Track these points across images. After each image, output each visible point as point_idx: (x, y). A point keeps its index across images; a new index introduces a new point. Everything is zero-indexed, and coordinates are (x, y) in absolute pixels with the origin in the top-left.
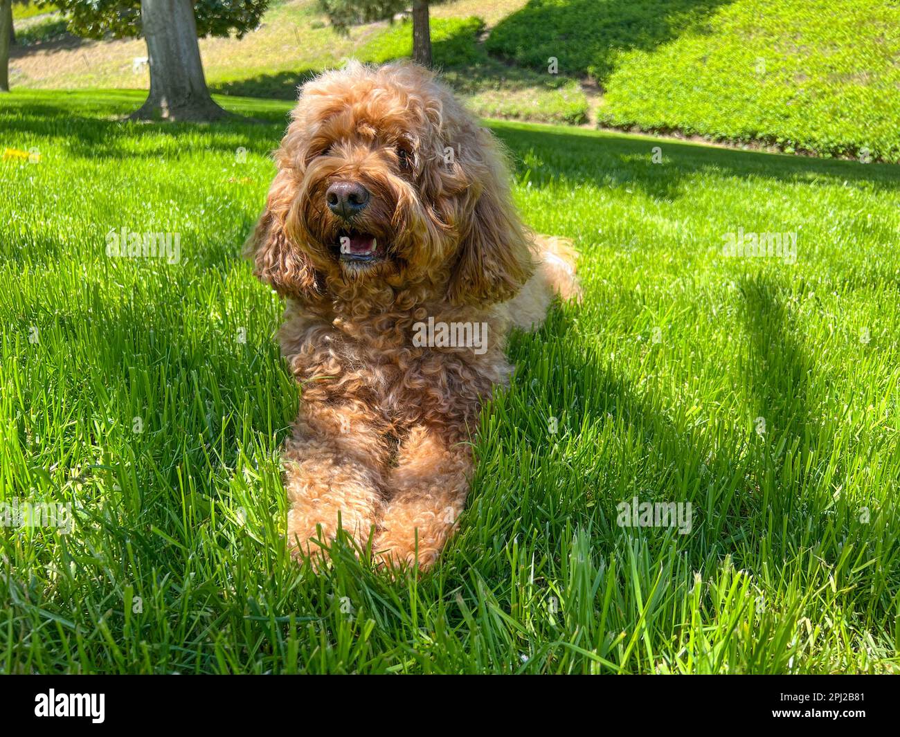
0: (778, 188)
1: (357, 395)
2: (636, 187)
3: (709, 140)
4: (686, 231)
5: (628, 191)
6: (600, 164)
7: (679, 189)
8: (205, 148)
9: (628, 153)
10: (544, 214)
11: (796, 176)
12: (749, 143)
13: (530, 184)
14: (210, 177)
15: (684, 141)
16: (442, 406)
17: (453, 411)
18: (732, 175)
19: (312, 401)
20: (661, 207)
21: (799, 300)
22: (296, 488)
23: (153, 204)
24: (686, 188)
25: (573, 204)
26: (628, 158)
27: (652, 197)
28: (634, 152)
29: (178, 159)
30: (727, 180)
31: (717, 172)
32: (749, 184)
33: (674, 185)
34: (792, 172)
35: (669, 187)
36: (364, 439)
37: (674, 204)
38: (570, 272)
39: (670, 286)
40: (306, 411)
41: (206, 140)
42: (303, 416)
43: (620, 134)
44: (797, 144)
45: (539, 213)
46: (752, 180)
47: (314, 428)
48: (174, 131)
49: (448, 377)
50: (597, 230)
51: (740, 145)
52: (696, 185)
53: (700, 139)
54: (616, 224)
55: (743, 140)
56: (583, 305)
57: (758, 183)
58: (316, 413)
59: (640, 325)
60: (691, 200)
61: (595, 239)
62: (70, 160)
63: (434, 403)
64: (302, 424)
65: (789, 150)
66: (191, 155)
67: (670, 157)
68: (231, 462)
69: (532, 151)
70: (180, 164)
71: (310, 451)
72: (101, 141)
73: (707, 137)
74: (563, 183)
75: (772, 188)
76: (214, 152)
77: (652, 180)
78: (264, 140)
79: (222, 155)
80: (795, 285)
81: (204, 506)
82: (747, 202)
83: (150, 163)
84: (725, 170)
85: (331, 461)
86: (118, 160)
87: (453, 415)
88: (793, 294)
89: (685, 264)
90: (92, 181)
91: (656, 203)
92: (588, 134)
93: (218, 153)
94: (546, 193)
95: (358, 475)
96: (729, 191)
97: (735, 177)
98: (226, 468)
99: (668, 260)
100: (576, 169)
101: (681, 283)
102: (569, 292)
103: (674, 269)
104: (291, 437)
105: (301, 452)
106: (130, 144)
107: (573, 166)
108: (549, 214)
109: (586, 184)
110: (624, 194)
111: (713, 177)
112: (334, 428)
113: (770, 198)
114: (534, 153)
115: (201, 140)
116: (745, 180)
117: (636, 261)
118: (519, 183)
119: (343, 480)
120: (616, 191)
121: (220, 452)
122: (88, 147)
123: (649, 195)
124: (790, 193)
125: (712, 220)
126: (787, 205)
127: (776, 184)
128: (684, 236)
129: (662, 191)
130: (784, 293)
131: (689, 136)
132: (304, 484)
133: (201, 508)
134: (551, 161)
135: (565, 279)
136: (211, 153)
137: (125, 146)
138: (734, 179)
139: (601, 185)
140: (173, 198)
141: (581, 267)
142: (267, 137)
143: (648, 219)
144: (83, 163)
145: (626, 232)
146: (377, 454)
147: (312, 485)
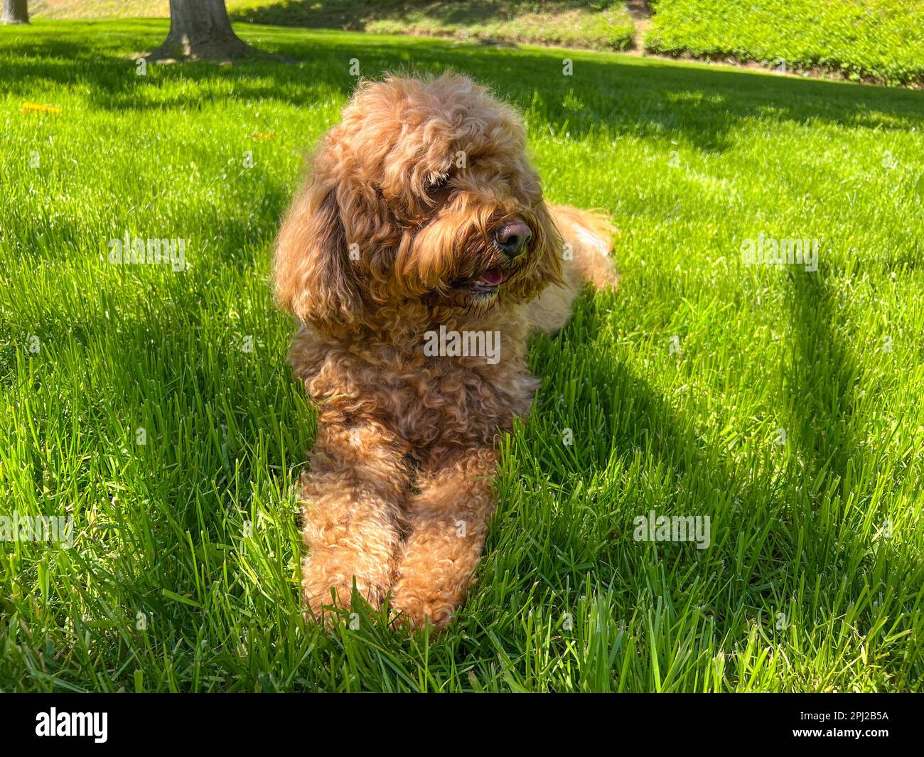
0: (838, 135)
1: (376, 417)
2: (682, 138)
3: (766, 66)
4: (734, 192)
5: (673, 142)
6: (644, 105)
7: (729, 138)
8: (228, 95)
9: (674, 90)
10: (582, 172)
11: (858, 117)
12: (810, 69)
13: (568, 135)
14: (232, 134)
15: (739, 68)
16: (461, 426)
17: (472, 431)
18: (788, 117)
19: (330, 424)
20: (708, 162)
21: (853, 283)
22: (311, 531)
23: (174, 167)
24: (736, 135)
25: (614, 159)
26: (674, 97)
27: (699, 149)
28: (683, 89)
29: (200, 108)
30: (783, 124)
31: (771, 115)
32: (806, 129)
33: (724, 134)
34: (854, 111)
35: (718, 135)
36: (383, 466)
37: (722, 157)
38: (605, 253)
39: (713, 268)
40: (324, 437)
41: (229, 86)
42: (320, 441)
43: (669, 61)
44: (863, 69)
45: (577, 172)
46: (809, 125)
47: (331, 456)
48: (196, 74)
49: (468, 394)
50: (638, 195)
51: (800, 71)
52: (747, 132)
53: (757, 64)
54: (658, 186)
55: (804, 66)
56: (617, 295)
57: (816, 128)
58: (334, 439)
59: (678, 320)
60: (741, 153)
61: (635, 207)
62: (89, 112)
63: (452, 421)
64: (318, 454)
65: (854, 76)
66: (213, 104)
67: (721, 93)
68: (245, 503)
69: (571, 91)
70: (202, 116)
71: (327, 485)
72: (122, 89)
73: (764, 62)
74: (604, 131)
75: (832, 135)
76: (237, 100)
77: (700, 126)
78: (289, 84)
79: (245, 104)
80: (850, 265)
81: (218, 556)
82: (803, 153)
83: (171, 114)
84: (781, 111)
85: (349, 497)
86: (138, 112)
87: (471, 435)
88: (846, 276)
89: (731, 236)
90: (112, 140)
91: (704, 158)
92: (634, 63)
93: (241, 101)
94: (585, 146)
95: (377, 512)
96: (783, 140)
97: (792, 121)
98: (240, 512)
99: (712, 232)
100: (619, 113)
101: (725, 262)
102: (603, 280)
103: (718, 243)
104: (308, 470)
105: (317, 485)
106: (150, 92)
107: (616, 109)
108: (587, 172)
109: (628, 134)
110: (669, 145)
111: (768, 120)
112: (352, 455)
113: (829, 148)
114: (574, 95)
115: (224, 84)
116: (802, 124)
117: (678, 236)
118: (556, 133)
119: (361, 519)
120: (660, 142)
121: (234, 494)
122: (108, 95)
123: (696, 146)
124: (851, 140)
125: (762, 179)
126: (846, 156)
127: (836, 128)
128: (731, 199)
129: (710, 143)
130: (836, 275)
131: (744, 62)
132: (320, 527)
133: (215, 557)
134: (592, 103)
135: (599, 265)
136: (234, 102)
137: (146, 93)
138: (789, 124)
139: (645, 134)
140: (194, 160)
141: (617, 243)
142: (292, 80)
143: (692, 177)
144: (104, 117)
145: (669, 198)
146: (395, 482)
147: (330, 526)
